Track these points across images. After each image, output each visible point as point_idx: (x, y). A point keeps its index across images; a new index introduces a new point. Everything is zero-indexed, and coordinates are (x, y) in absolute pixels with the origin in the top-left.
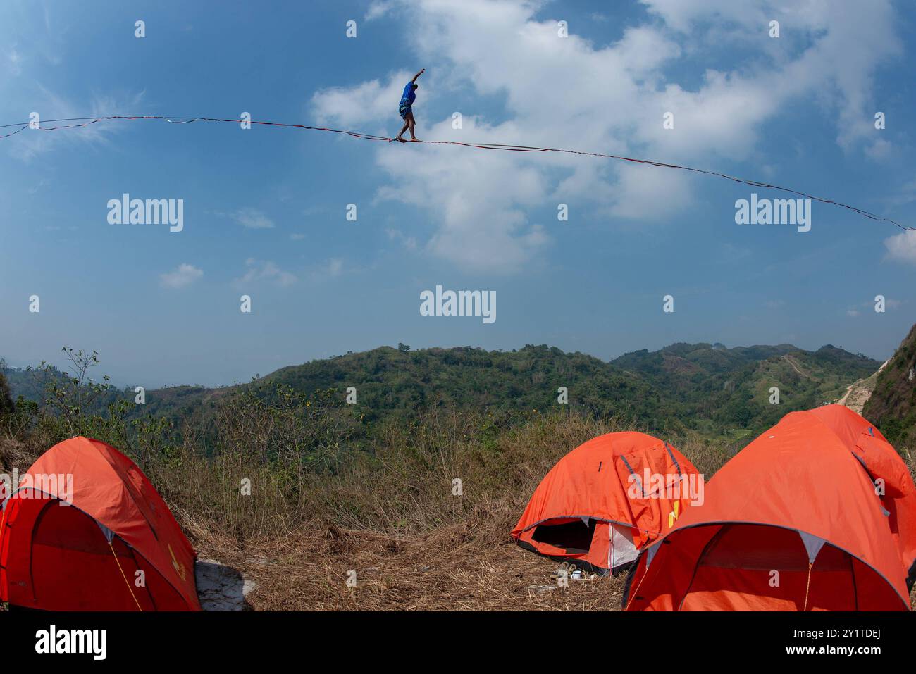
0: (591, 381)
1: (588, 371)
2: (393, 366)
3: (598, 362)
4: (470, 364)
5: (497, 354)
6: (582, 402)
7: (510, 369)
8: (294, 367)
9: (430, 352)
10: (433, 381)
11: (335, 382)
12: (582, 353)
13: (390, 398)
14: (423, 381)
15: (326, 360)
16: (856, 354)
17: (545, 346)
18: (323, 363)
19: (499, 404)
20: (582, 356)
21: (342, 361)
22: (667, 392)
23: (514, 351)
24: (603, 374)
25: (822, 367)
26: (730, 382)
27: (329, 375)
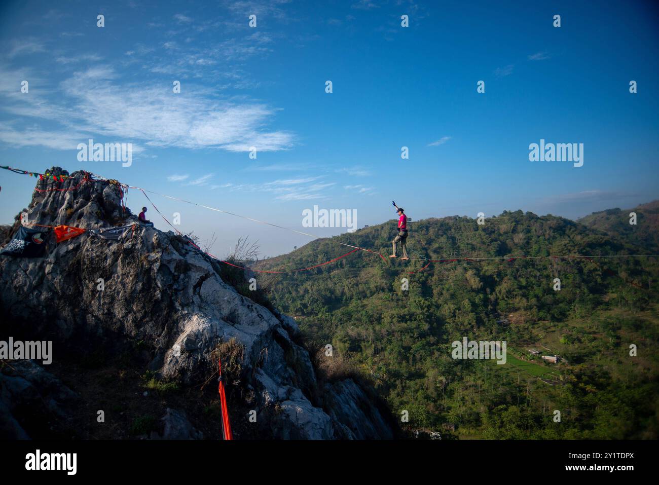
23: (494, 217)
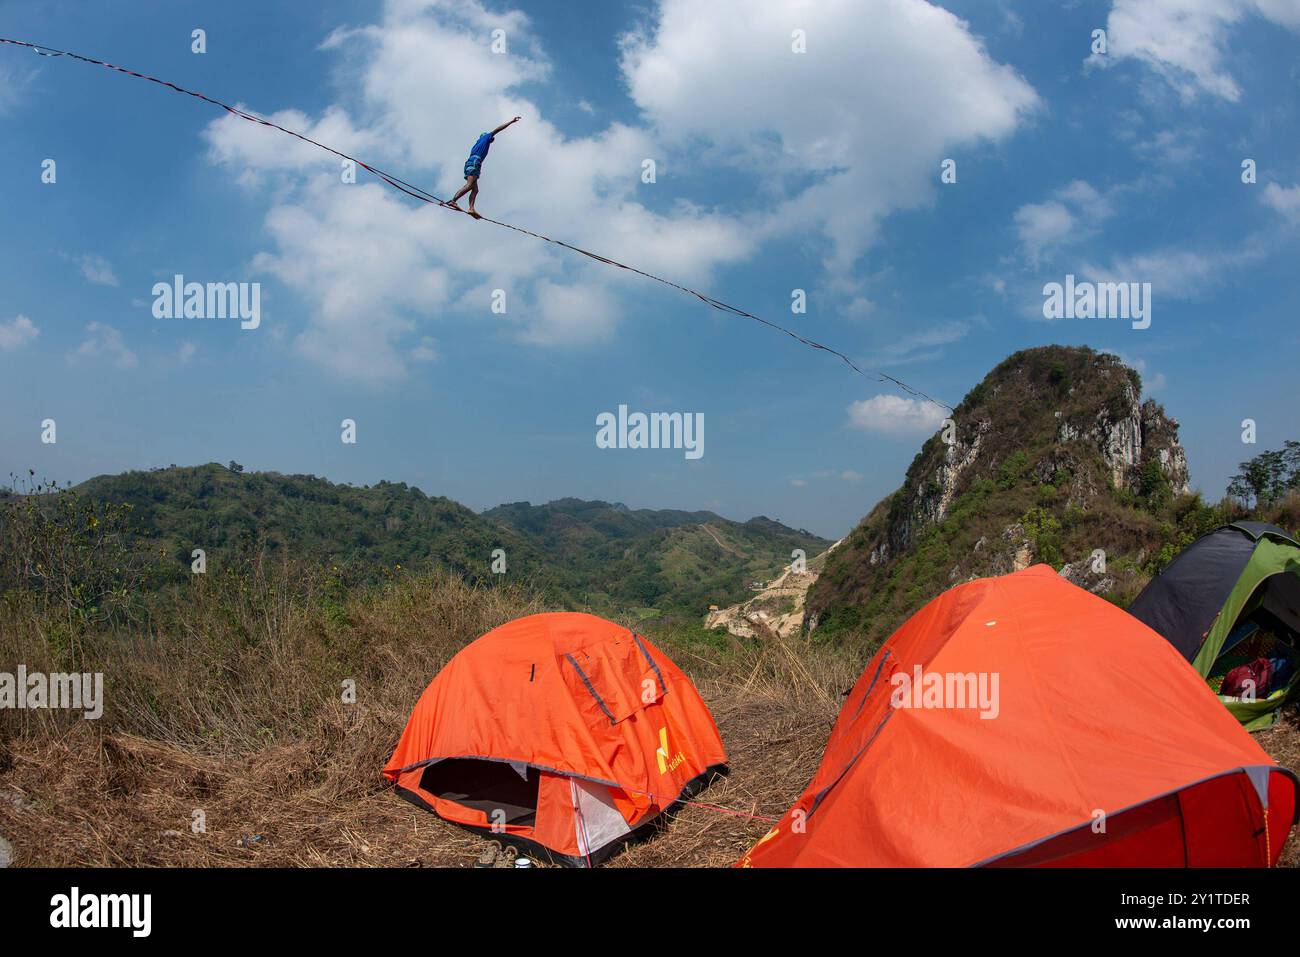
0: (458, 535)
1: (455, 521)
2: (222, 489)
3: (468, 512)
4: (312, 498)
5: (344, 489)
6: (445, 560)
7: (360, 509)
8: (109, 477)
9: (267, 477)
10: (268, 515)
11: (153, 503)
12: (448, 498)
13: (216, 533)
14: (256, 513)
15: (146, 473)
16: (798, 529)
17: (403, 485)
18: (142, 477)
19: (345, 554)
20: (449, 502)
21: (165, 476)
22: (552, 556)
24: (473, 527)
25: (752, 542)
26: (633, 550)
27: (147, 494)
